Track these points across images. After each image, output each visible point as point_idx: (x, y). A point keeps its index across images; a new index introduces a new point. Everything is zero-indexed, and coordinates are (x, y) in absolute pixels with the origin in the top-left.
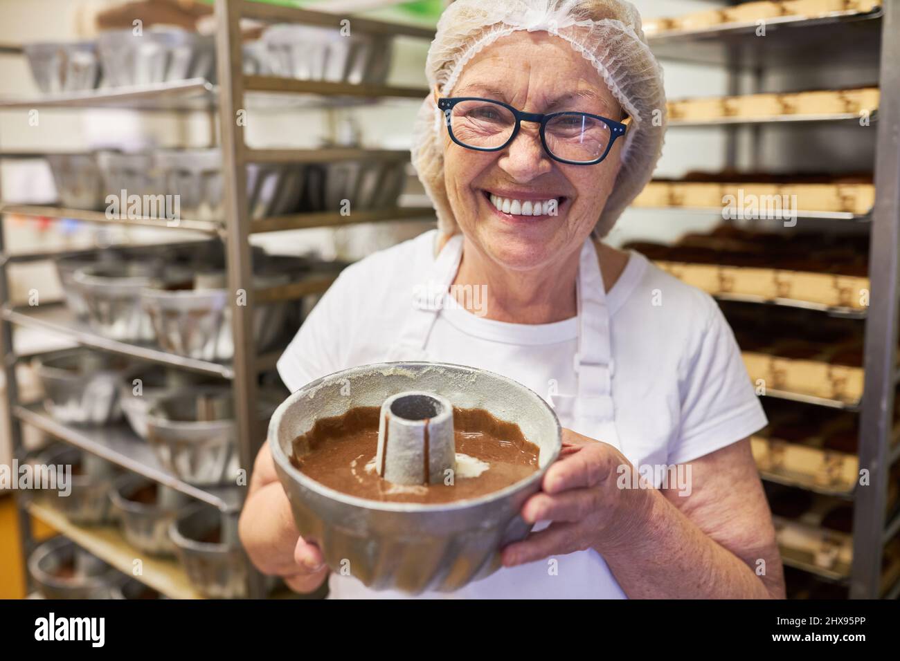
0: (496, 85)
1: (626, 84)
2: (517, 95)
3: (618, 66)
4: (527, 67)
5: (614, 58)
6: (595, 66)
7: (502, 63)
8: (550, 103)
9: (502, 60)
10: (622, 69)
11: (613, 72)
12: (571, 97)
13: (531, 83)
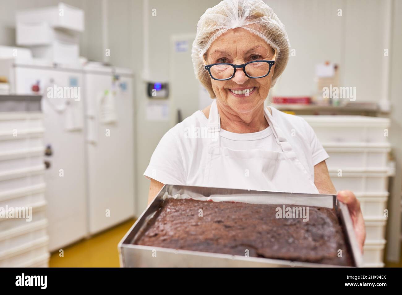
0: (224, 50)
1: (272, 38)
2: (233, 53)
3: (268, 33)
4: (235, 42)
5: (266, 30)
6: (260, 36)
7: (225, 42)
8: (246, 53)
9: (225, 41)
10: (269, 33)
11: (266, 35)
12: (253, 49)
13: (237, 48)
